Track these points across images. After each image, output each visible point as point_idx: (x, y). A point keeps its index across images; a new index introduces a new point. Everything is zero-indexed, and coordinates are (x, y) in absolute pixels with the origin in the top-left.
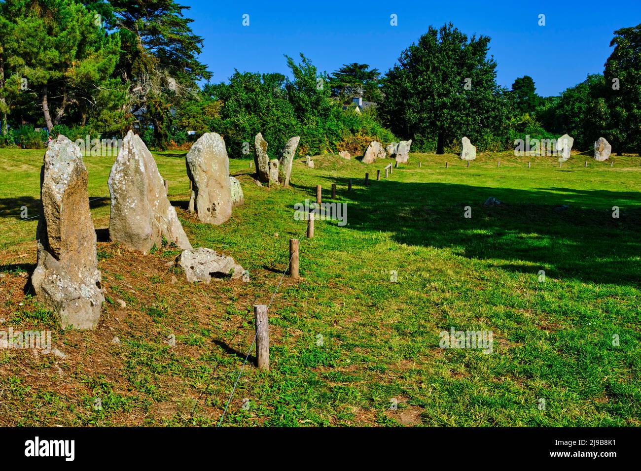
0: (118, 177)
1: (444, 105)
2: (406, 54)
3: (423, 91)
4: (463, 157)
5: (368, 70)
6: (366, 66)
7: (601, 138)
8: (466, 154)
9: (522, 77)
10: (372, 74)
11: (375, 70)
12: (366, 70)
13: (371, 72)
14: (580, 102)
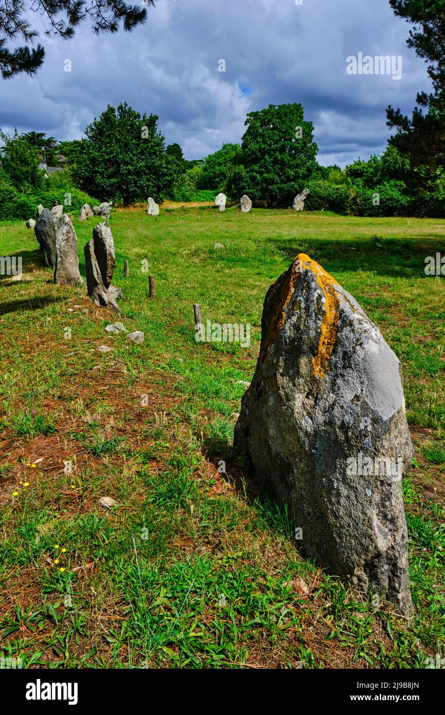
0: (63, 244)
1: (129, 172)
2: (92, 128)
3: (109, 160)
4: (150, 212)
5: (46, 138)
6: (43, 135)
7: (245, 196)
8: (152, 211)
9: (172, 145)
10: (50, 141)
11: (51, 138)
12: (43, 138)
13: (48, 140)
14: (219, 166)
